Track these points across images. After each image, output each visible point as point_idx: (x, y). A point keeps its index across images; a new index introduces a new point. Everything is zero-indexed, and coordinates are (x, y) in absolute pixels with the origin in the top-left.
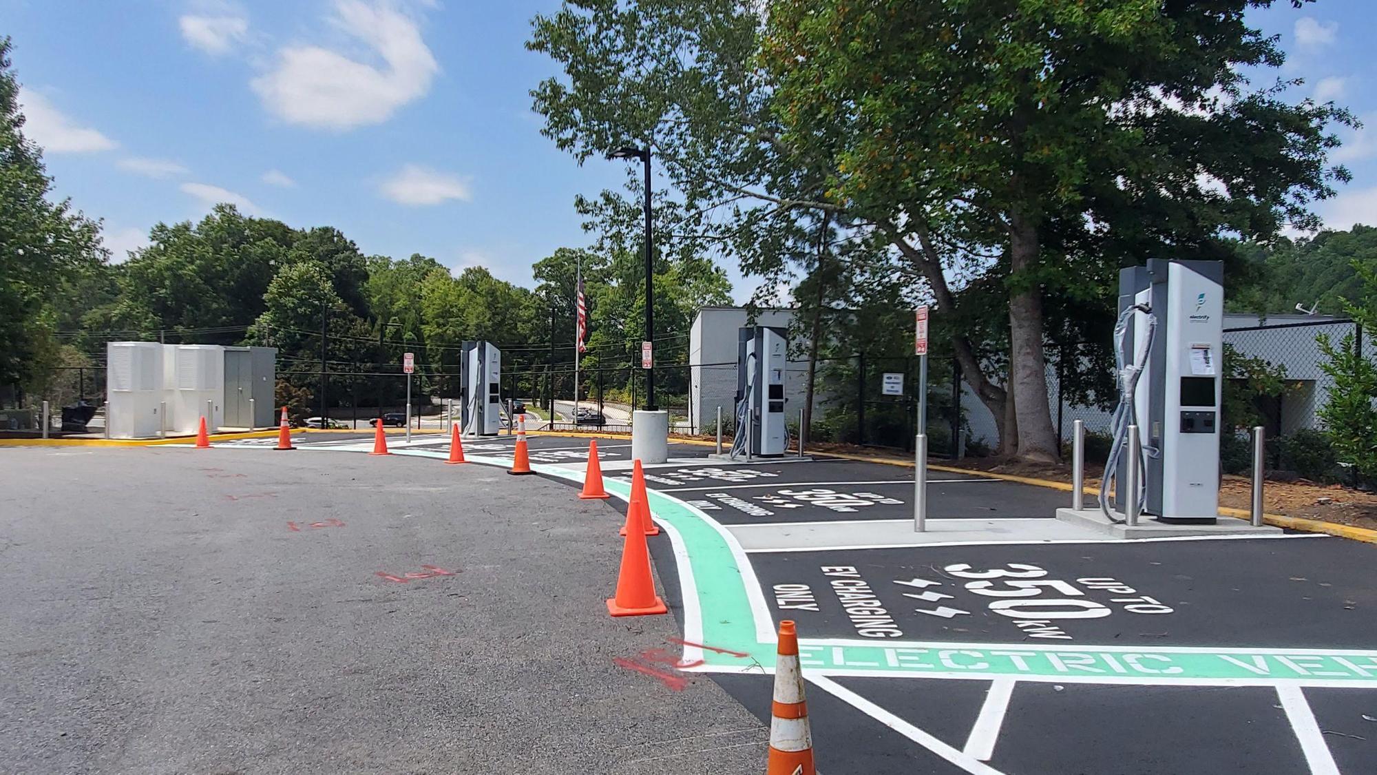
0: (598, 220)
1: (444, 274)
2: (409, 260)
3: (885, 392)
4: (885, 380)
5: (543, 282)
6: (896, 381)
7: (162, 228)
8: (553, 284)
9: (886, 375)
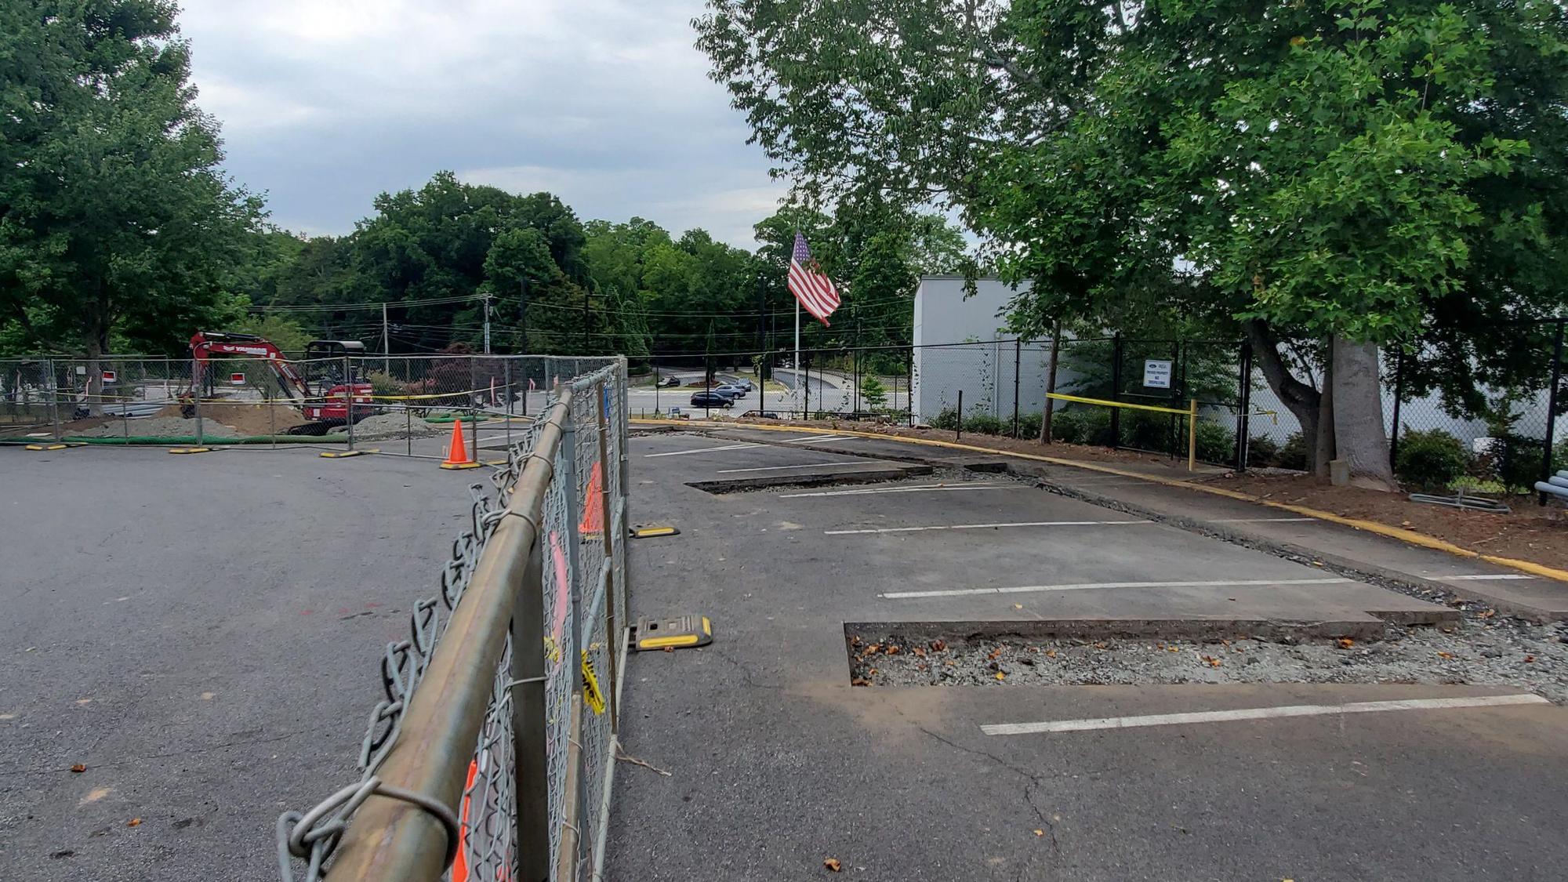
0: (788, 166)
1: (663, 236)
2: (628, 223)
3: (1146, 383)
4: (1147, 368)
5: (764, 243)
6: (1160, 370)
7: (385, 197)
8: (774, 244)
9: (1148, 363)
